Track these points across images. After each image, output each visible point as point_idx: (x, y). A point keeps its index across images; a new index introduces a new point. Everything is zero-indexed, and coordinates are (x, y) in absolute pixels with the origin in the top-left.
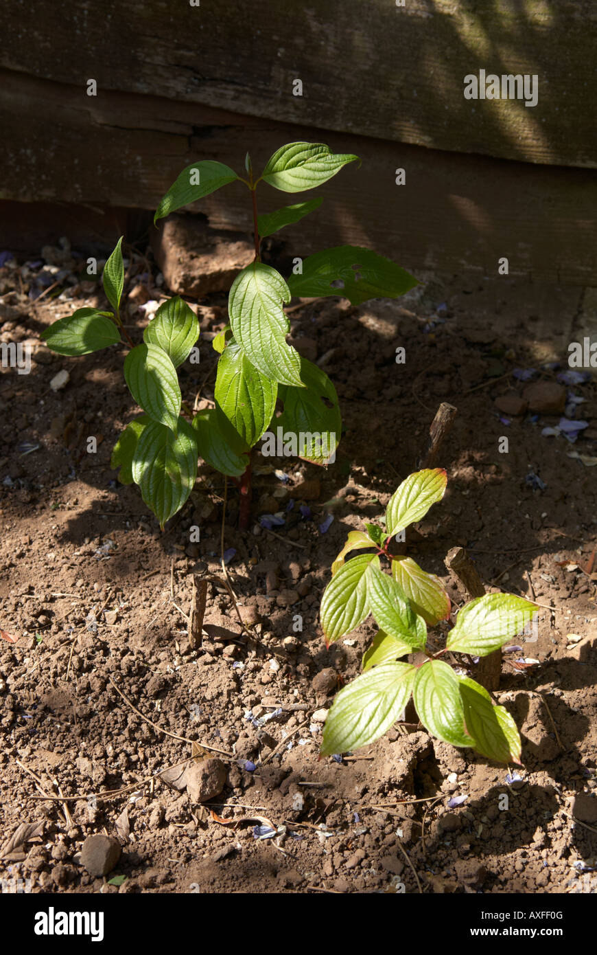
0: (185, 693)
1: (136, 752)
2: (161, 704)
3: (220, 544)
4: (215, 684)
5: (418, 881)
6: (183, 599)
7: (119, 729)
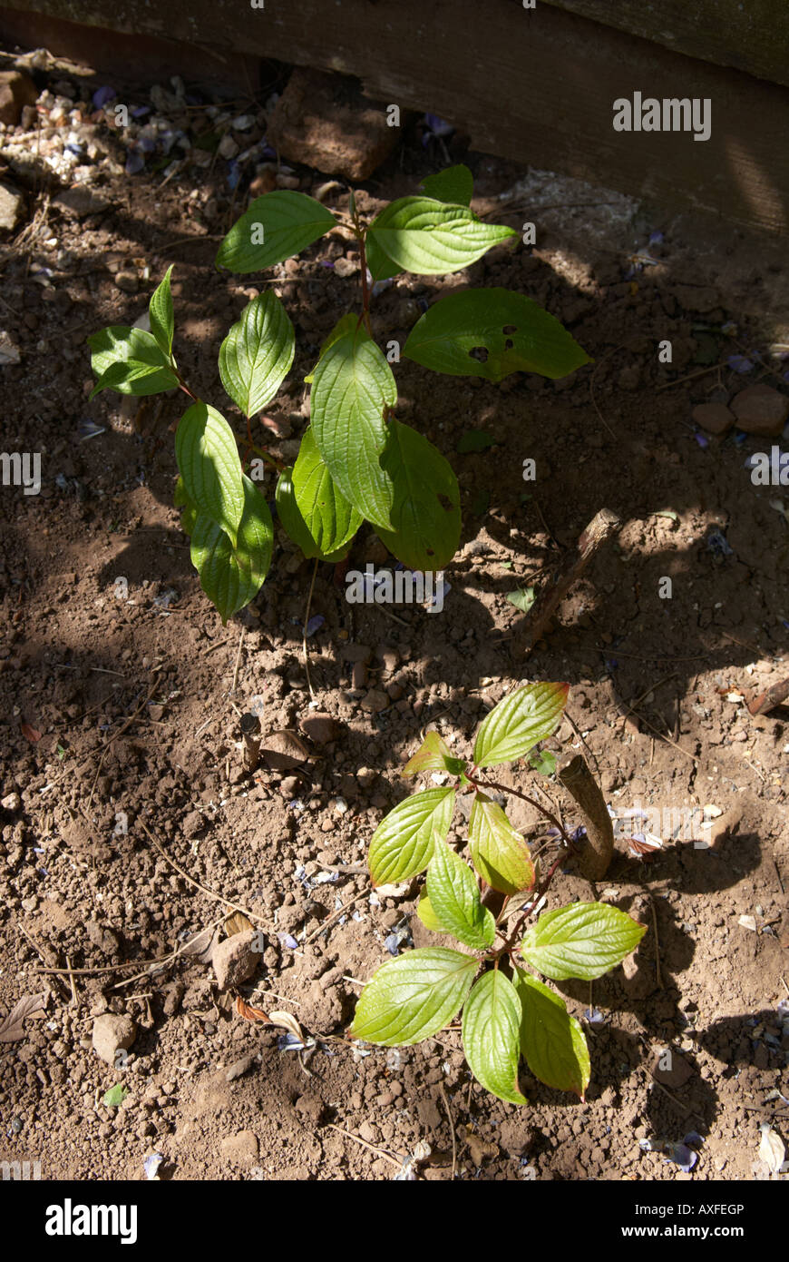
0: (228, 836)
1: (161, 909)
2: (199, 845)
3: (305, 607)
4: (263, 831)
5: (454, 1139)
6: (247, 692)
7: (145, 878)
